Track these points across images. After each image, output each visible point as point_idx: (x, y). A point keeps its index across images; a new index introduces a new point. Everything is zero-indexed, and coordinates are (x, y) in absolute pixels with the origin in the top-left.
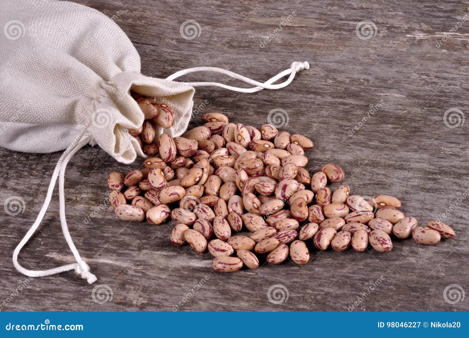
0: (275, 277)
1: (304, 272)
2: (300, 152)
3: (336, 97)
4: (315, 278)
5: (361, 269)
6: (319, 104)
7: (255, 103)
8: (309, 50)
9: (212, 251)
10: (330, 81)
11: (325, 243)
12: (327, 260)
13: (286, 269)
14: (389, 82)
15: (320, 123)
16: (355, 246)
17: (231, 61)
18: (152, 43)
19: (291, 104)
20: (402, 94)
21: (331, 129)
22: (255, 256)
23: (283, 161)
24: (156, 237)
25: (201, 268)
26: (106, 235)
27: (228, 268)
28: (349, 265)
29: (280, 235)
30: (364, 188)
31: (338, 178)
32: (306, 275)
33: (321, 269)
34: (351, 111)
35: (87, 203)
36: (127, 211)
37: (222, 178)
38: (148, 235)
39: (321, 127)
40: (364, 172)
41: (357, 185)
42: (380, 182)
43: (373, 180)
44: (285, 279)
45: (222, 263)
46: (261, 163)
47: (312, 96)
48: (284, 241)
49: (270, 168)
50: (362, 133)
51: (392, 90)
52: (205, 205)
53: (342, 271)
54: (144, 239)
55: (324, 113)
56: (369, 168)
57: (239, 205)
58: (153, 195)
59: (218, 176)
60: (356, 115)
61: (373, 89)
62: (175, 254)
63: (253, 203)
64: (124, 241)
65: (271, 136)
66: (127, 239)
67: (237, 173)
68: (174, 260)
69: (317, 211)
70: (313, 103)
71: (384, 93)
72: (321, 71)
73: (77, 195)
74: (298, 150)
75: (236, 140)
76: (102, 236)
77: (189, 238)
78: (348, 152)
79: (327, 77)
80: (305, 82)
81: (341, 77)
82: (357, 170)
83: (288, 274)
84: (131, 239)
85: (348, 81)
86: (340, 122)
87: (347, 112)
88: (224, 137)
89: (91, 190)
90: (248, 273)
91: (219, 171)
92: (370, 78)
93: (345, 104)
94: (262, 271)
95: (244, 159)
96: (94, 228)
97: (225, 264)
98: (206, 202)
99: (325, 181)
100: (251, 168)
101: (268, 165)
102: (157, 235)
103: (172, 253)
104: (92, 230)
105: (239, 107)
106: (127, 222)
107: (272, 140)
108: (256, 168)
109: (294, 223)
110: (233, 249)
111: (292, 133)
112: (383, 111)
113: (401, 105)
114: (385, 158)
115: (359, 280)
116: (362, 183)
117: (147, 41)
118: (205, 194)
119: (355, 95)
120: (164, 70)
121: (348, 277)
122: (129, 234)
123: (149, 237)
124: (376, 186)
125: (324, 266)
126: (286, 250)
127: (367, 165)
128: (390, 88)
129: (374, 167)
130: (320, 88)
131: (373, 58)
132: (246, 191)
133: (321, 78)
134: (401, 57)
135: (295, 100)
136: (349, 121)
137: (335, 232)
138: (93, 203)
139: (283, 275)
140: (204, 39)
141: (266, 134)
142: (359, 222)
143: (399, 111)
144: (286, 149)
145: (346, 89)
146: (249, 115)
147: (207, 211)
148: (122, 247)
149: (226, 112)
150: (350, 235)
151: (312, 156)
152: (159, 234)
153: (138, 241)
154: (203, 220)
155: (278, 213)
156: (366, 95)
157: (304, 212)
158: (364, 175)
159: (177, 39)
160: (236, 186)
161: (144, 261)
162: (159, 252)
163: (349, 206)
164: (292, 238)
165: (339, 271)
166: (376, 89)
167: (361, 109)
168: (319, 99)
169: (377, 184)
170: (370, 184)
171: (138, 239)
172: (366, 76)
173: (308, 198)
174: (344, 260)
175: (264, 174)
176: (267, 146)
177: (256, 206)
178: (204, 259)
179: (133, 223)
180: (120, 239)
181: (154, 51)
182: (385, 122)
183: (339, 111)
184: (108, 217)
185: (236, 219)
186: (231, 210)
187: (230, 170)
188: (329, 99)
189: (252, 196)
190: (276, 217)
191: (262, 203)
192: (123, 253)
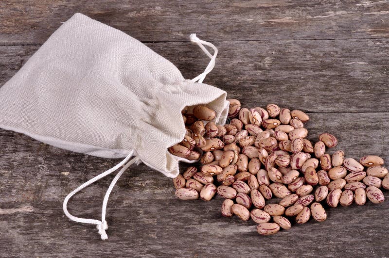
0: (305, 233)
1: (324, 226)
2: (301, 125)
3: (316, 71)
4: (333, 231)
5: (364, 219)
6: (304, 79)
7: (256, 84)
8: (286, 28)
9: (254, 219)
10: (308, 57)
11: (335, 202)
12: (339, 215)
13: (311, 226)
14: (353, 51)
15: (308, 95)
16: (357, 202)
17: (230, 47)
18: (163, 40)
19: (284, 81)
20: (365, 61)
21: (318, 100)
22: (287, 220)
23: (290, 135)
24: (210, 211)
25: (249, 232)
26: (172, 214)
27: (269, 232)
28: (355, 217)
29: (302, 201)
30: (353, 149)
31: (333, 145)
32: (326, 229)
33: (336, 223)
34: (329, 82)
35: (151, 188)
36: (186, 194)
37: (248, 155)
38: (204, 210)
39: (310, 99)
40: (350, 135)
41: (347, 147)
42: (363, 143)
43: (359, 142)
44: (311, 235)
45: (265, 229)
46: (275, 141)
47: (298, 71)
48: (306, 205)
49: (282, 143)
50: (342, 101)
51: (356, 59)
52: (241, 182)
53: (352, 222)
54: (202, 214)
55: (309, 86)
56: (353, 131)
57: (266, 178)
58: (201, 177)
59: (245, 154)
60: (334, 85)
61: (342, 59)
62: (227, 223)
63: (277, 176)
64: (187, 217)
65: (276, 114)
66: (188, 215)
67: (259, 152)
68: (227, 228)
69: (324, 176)
70: (300, 78)
71: (351, 62)
72: (299, 48)
73: (141, 182)
74: (299, 124)
75: (251, 122)
76: (170, 216)
77: (236, 211)
78: (335, 119)
79: (305, 53)
80: (290, 59)
81: (316, 53)
82: (344, 134)
83: (313, 230)
84: (192, 215)
85: (321, 54)
86: (324, 93)
87: (327, 83)
88: (241, 121)
89: (151, 176)
90: (285, 233)
91: (244, 151)
92: (337, 50)
93: (324, 76)
94: (294, 229)
95: (262, 139)
96: (162, 209)
97: (267, 230)
98: (241, 178)
99: (324, 148)
100: (269, 146)
101: (280, 141)
102: (210, 209)
103: (224, 223)
104: (161, 211)
105: (245, 89)
106: (185, 201)
107: (277, 117)
108: (273, 145)
109: (309, 188)
110: (270, 215)
111: (291, 110)
112: (353, 79)
113: (366, 71)
114: (364, 121)
115: (365, 228)
116: (350, 145)
117: (158, 38)
118: (239, 171)
119: (329, 67)
120: (180, 63)
121: (357, 227)
122: (189, 211)
123: (205, 212)
124: (361, 146)
125: (337, 220)
126: (309, 212)
127: (351, 128)
128: (355, 57)
129: (357, 130)
130: (302, 64)
131: (336, 30)
132: (269, 166)
133: (300, 54)
134: (356, 25)
135: (286, 77)
136: (330, 91)
137: (341, 192)
138: (156, 187)
139: (310, 232)
140: (203, 28)
141: (272, 113)
142: (356, 181)
143: (365, 77)
144: (289, 124)
145: (321, 62)
146: (254, 95)
147: (244, 186)
148: (186, 223)
149: (236, 94)
150: (352, 193)
151: (309, 126)
152: (211, 208)
153: (197, 217)
154: (243, 194)
155: (296, 181)
156: (337, 65)
157: (315, 178)
158: (351, 138)
159: (182, 31)
160: (260, 161)
161: (206, 232)
162: (215, 224)
163: (346, 168)
164: (311, 201)
165: (349, 223)
166: (344, 59)
167: (337, 79)
168: (303, 74)
169: (362, 145)
170: (356, 145)
171: (197, 214)
172: (334, 49)
173: (315, 165)
174: (351, 213)
175: (278, 149)
176: (275, 124)
177: (279, 178)
178: (249, 225)
179: (191, 201)
180: (184, 216)
181: (167, 47)
182: (357, 89)
183: (321, 83)
184: (169, 198)
185: (268, 191)
186: (260, 182)
187: (253, 149)
188: (311, 73)
189: (274, 170)
190: (295, 184)
191: (283, 175)
192: (189, 228)
